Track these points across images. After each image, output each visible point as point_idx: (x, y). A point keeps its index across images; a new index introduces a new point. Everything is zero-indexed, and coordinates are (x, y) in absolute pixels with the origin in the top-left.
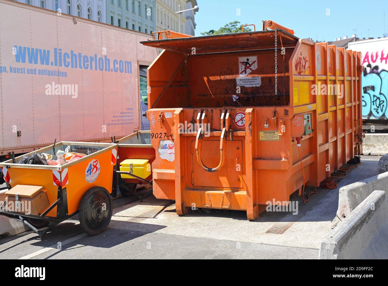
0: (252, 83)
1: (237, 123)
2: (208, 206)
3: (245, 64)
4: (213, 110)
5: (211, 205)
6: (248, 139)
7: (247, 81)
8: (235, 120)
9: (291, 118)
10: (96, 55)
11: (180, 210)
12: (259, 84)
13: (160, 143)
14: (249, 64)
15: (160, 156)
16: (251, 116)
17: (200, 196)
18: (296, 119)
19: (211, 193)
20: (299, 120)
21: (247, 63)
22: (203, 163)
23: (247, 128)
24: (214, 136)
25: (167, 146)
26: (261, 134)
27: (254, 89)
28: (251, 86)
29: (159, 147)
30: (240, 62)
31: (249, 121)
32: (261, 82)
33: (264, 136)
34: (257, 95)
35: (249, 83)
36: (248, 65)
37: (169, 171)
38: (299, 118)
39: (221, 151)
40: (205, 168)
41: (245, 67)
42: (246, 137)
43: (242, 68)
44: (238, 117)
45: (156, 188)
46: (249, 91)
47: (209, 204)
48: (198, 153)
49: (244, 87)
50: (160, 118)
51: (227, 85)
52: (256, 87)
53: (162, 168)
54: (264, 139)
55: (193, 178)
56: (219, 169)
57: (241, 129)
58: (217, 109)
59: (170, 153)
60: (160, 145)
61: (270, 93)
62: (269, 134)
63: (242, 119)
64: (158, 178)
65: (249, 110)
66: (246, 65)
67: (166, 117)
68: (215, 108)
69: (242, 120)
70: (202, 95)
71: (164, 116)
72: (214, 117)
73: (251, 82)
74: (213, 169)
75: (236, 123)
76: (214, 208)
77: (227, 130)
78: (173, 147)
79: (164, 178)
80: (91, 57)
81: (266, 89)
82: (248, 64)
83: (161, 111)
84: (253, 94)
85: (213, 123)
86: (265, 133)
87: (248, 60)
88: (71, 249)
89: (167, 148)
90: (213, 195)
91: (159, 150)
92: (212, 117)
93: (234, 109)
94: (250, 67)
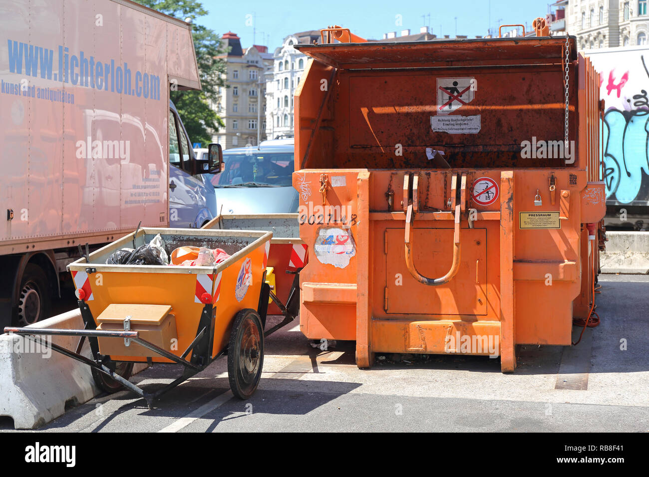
0: (463, 127)
1: (478, 198)
2: (418, 350)
3: (449, 91)
4: (430, 173)
5: (426, 347)
6: (506, 225)
7: (453, 123)
8: (474, 191)
9: (582, 189)
10: (113, 61)
11: (364, 358)
12: (475, 129)
13: (318, 233)
14: (458, 92)
15: (318, 257)
16: (512, 184)
17: (403, 332)
18: (589, 192)
19: (424, 325)
20: (595, 192)
21: (453, 90)
22: (416, 270)
23: (504, 206)
24: (436, 220)
25: (334, 239)
26: (525, 217)
27: (466, 139)
28: (460, 132)
29: (315, 242)
30: (440, 88)
31: (509, 193)
32: (480, 125)
33: (529, 220)
34: (472, 149)
35: (456, 127)
36: (456, 94)
37: (336, 285)
38: (596, 190)
39: (455, 246)
40: (422, 278)
41: (450, 98)
42: (502, 223)
43: (443, 96)
44: (479, 187)
45: (308, 320)
46: (456, 141)
47: (421, 346)
48: (409, 250)
49: (447, 133)
50: (322, 187)
51: (411, 130)
52: (471, 135)
53: (321, 281)
54: (530, 226)
55: (386, 297)
56: (449, 280)
57: (484, 207)
58: (439, 172)
59: (340, 251)
60: (319, 237)
61: (498, 145)
62: (540, 217)
63: (488, 189)
64: (314, 298)
65: (507, 174)
66: (452, 92)
67: (332, 186)
68: (434, 170)
69: (488, 192)
70: (359, 147)
71: (329, 184)
72: (432, 186)
73: (461, 124)
74: (435, 280)
75: (475, 197)
76: (430, 352)
77: (464, 208)
78: (346, 241)
79: (328, 298)
80: (106, 65)
81: (490, 138)
82: (455, 92)
83: (324, 174)
84: (464, 147)
85: (429, 197)
86: (532, 215)
87: (455, 84)
88: (228, 419)
89: (334, 243)
90: (430, 328)
91: (316, 246)
92: (428, 187)
93: (471, 172)
94: (459, 98)
